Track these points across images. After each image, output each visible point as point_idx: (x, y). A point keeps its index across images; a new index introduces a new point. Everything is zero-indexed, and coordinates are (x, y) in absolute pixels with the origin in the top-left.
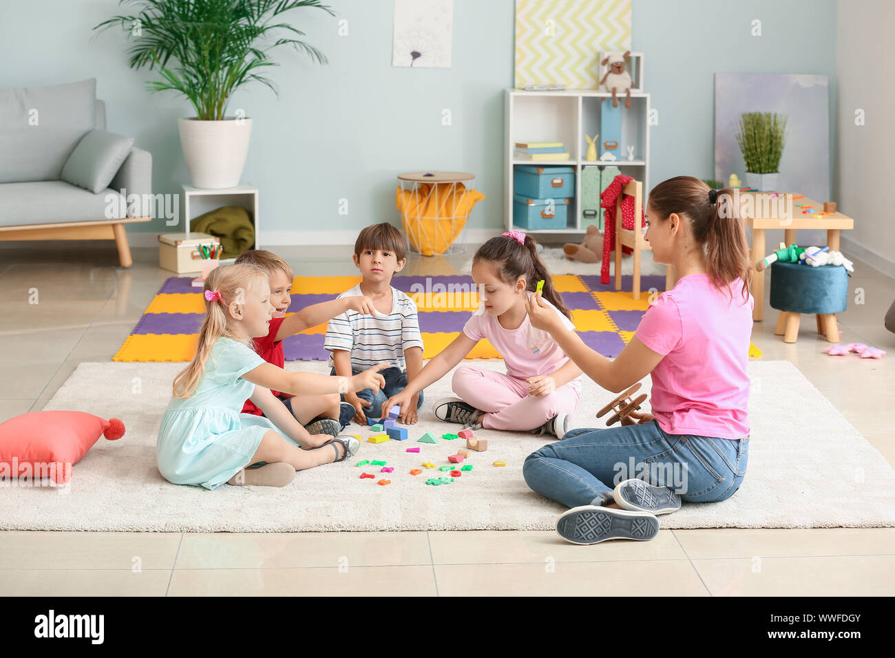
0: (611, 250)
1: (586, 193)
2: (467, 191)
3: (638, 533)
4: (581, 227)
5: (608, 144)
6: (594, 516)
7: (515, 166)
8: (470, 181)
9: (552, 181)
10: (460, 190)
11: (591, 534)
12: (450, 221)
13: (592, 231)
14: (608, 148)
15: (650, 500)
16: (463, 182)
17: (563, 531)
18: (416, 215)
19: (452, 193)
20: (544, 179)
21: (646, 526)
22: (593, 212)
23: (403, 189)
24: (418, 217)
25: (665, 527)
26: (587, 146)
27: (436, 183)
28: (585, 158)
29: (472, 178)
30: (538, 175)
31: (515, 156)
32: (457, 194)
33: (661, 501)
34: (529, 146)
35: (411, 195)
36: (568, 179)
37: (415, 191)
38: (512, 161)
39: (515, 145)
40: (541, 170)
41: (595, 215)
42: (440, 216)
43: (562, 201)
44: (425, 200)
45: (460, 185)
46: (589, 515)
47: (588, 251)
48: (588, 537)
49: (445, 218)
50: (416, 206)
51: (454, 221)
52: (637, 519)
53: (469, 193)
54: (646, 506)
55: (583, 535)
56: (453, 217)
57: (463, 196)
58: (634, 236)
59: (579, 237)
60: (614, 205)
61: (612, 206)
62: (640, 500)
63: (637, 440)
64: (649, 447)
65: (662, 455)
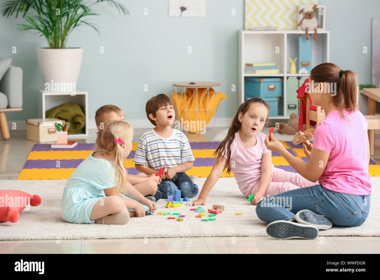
0: (304, 124)
1: (289, 94)
2: (215, 93)
3: (307, 235)
4: (286, 116)
5: (303, 63)
7: (246, 78)
8: (217, 87)
9: (268, 87)
10: (212, 92)
12: (206, 111)
14: (304, 66)
15: (315, 220)
16: (213, 88)
18: (184, 108)
19: (206, 95)
20: (264, 86)
22: (294, 106)
23: (176, 92)
24: (186, 109)
26: (290, 65)
27: (197, 88)
28: (289, 72)
29: (219, 85)
30: (259, 83)
31: (246, 72)
32: (209, 95)
33: (321, 222)
34: (254, 65)
35: (181, 96)
36: (278, 85)
37: (184, 93)
38: (244, 75)
39: (245, 65)
40: (261, 80)
41: (295, 108)
42: (199, 108)
43: (275, 99)
44: (190, 99)
45: (211, 90)
46: (282, 225)
47: (290, 127)
49: (202, 110)
50: (184, 102)
51: (208, 112)
52: (306, 228)
53: (217, 94)
55: (279, 235)
56: (208, 109)
57: (213, 96)
58: (316, 114)
59: (286, 121)
60: (305, 96)
61: (304, 97)
62: (309, 220)
63: (311, 193)
64: (317, 196)
65: (323, 200)
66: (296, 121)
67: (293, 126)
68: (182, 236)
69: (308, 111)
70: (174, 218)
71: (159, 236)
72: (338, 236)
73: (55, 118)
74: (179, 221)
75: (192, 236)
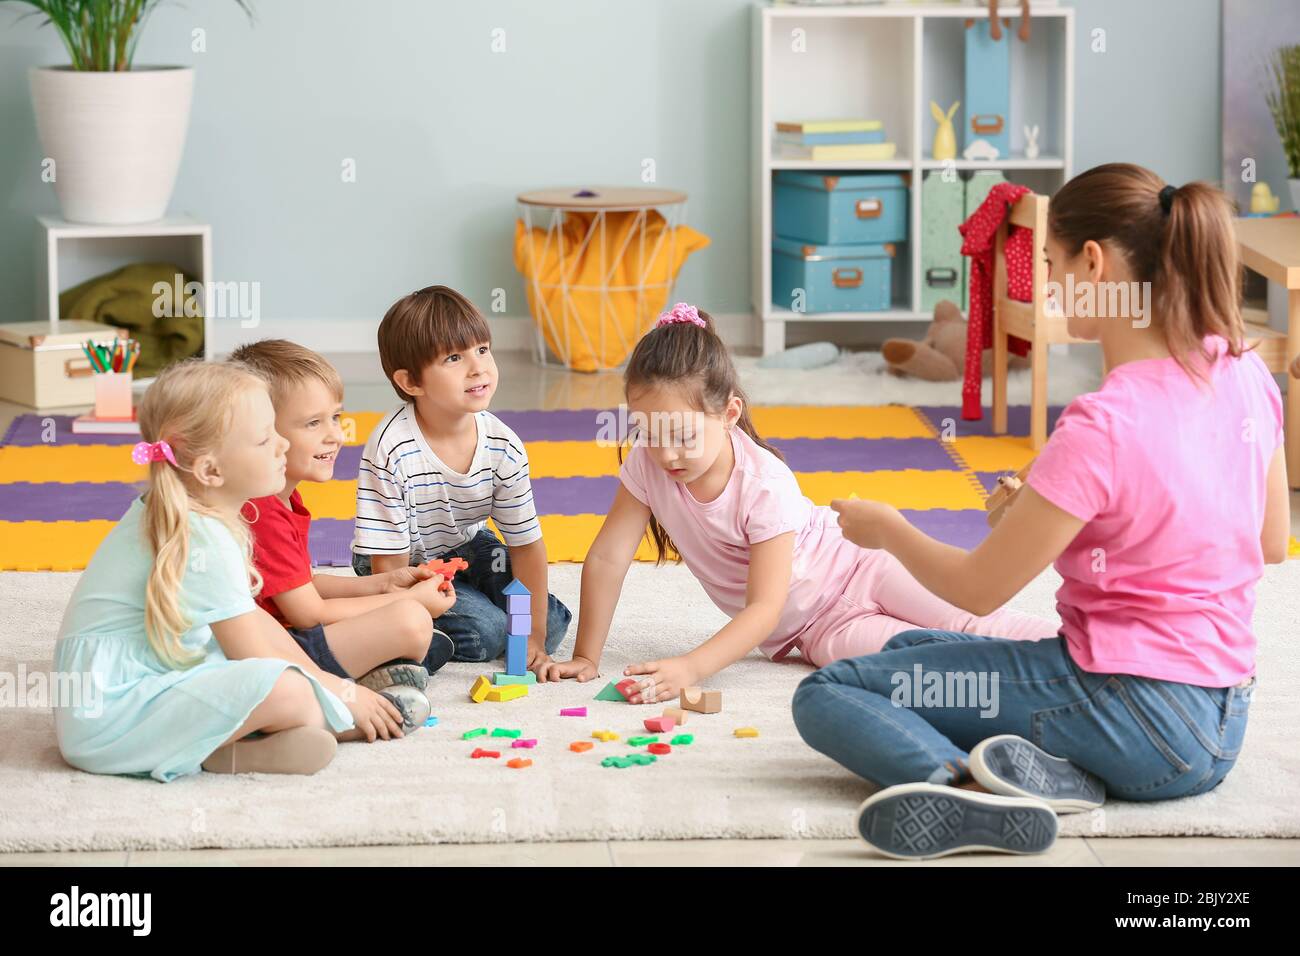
0: (985, 348)
1: (931, 232)
2: (669, 230)
3: (1017, 838)
4: (921, 308)
5: (982, 122)
6: (929, 803)
7: (777, 174)
8: (676, 207)
9: (857, 206)
10: (656, 226)
11: (924, 840)
12: (634, 294)
13: (943, 314)
14: (983, 131)
15: (1042, 779)
16: (662, 210)
17: (869, 832)
18: (558, 281)
19: (637, 234)
20: (840, 201)
21: (1031, 827)
22: (948, 274)
23: (529, 224)
24: (564, 286)
25: (1072, 834)
26: (933, 127)
27: (602, 211)
28: (929, 154)
29: (681, 199)
30: (825, 192)
31: (776, 151)
32: (647, 236)
33: (1065, 785)
34: (808, 129)
35: (548, 240)
36: (892, 202)
37: (555, 229)
38: (769, 163)
39: (773, 127)
40: (832, 181)
41: (952, 280)
42: (612, 282)
43: (879, 250)
44: (579, 250)
45: (654, 216)
46: (920, 801)
47: (936, 354)
48: (919, 844)
49: (621, 288)
50: (558, 263)
51: (641, 296)
52: (1013, 811)
53: (674, 234)
54: (1032, 788)
55: (909, 841)
56: (641, 286)
57: (661, 240)
58: (1032, 315)
59: (919, 328)
60: (989, 247)
61: (985, 252)
62: (1020, 776)
63: (1023, 675)
64: (1046, 690)
65: (1068, 710)
66: (957, 332)
67: (945, 351)
68: (521, 837)
69: (1001, 303)
70: (495, 755)
71: (432, 839)
72: (1133, 837)
73: (95, 318)
74: (513, 765)
75: (562, 838)
